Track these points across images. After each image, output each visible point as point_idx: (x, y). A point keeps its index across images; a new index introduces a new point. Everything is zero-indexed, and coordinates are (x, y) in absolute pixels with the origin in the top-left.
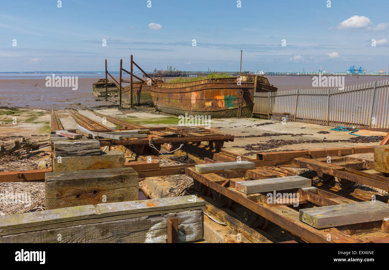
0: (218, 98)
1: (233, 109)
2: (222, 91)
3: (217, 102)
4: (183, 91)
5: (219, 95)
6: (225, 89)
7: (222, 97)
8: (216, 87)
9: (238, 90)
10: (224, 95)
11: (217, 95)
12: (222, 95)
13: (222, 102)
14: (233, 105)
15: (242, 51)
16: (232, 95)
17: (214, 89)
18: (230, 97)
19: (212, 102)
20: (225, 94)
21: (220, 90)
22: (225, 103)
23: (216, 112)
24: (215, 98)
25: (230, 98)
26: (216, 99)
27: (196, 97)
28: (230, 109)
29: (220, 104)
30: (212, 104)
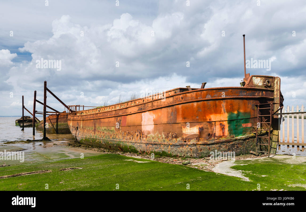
0: (213, 117)
1: (245, 140)
2: (224, 104)
3: (211, 126)
4: (121, 113)
5: (217, 111)
6: (229, 100)
7: (224, 117)
8: (209, 97)
9: (252, 101)
10: (227, 112)
11: (211, 113)
12: (225, 113)
13: (224, 126)
14: (244, 131)
15: (244, 36)
16: (242, 111)
17: (205, 102)
18: (238, 115)
19: (201, 126)
20: (230, 111)
21: (217, 102)
22: (229, 127)
23: (209, 145)
24: (208, 118)
25: (240, 118)
26: (210, 120)
27: (154, 120)
28: (240, 140)
29: (217, 131)
30: (201, 130)
